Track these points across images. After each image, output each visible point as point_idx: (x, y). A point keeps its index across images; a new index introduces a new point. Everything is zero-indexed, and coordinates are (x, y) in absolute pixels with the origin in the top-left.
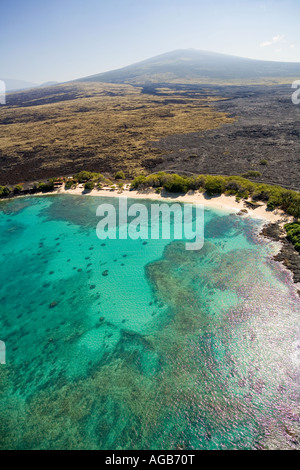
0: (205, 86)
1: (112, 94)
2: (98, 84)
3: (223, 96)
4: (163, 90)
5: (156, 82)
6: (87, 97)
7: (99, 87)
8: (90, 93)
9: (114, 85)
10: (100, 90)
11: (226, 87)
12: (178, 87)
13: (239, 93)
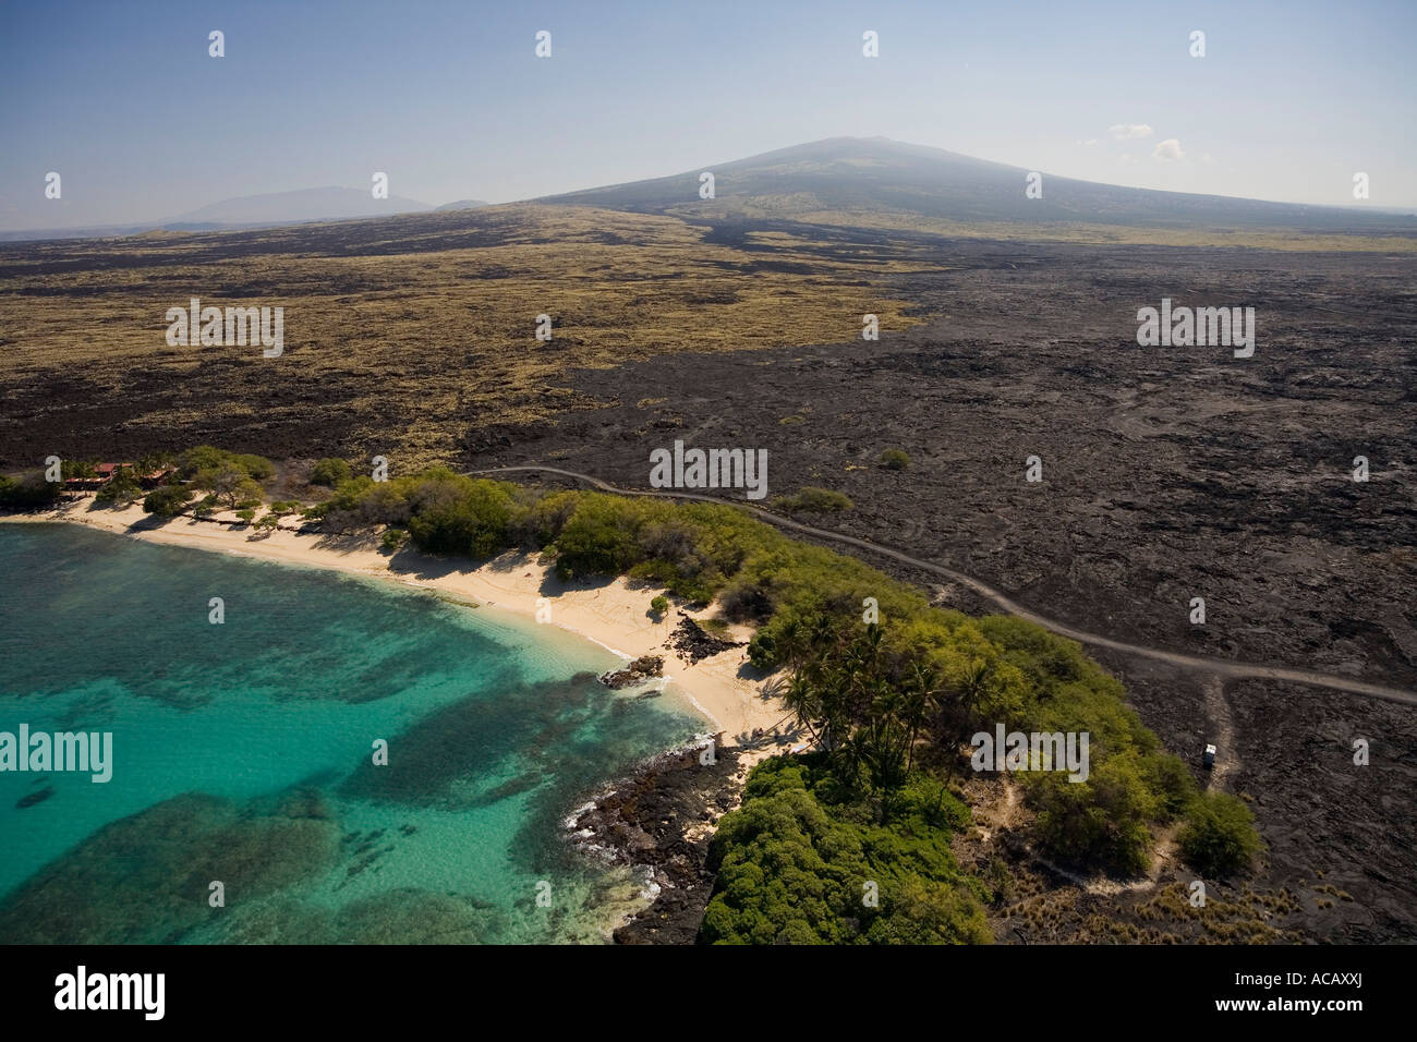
0: (898, 235)
1: (612, 239)
2: (587, 212)
3: (937, 263)
4: (766, 238)
5: (761, 215)
6: (537, 241)
7: (584, 220)
8: (548, 234)
9: (633, 217)
10: (586, 225)
11: (960, 241)
12: (816, 232)
13: (990, 257)
